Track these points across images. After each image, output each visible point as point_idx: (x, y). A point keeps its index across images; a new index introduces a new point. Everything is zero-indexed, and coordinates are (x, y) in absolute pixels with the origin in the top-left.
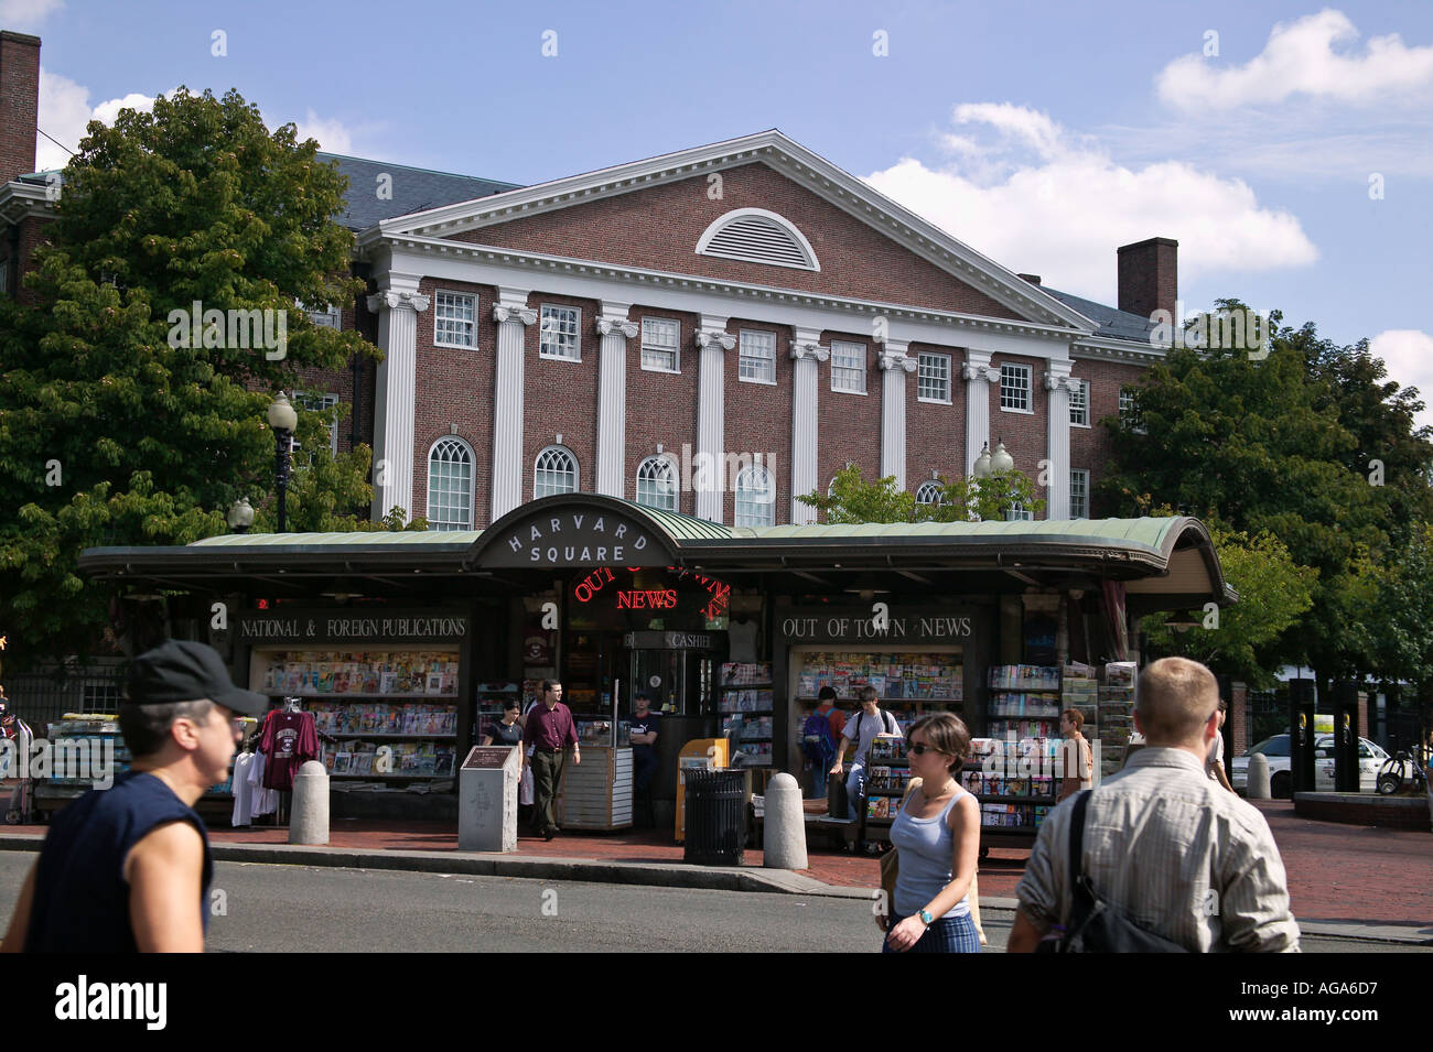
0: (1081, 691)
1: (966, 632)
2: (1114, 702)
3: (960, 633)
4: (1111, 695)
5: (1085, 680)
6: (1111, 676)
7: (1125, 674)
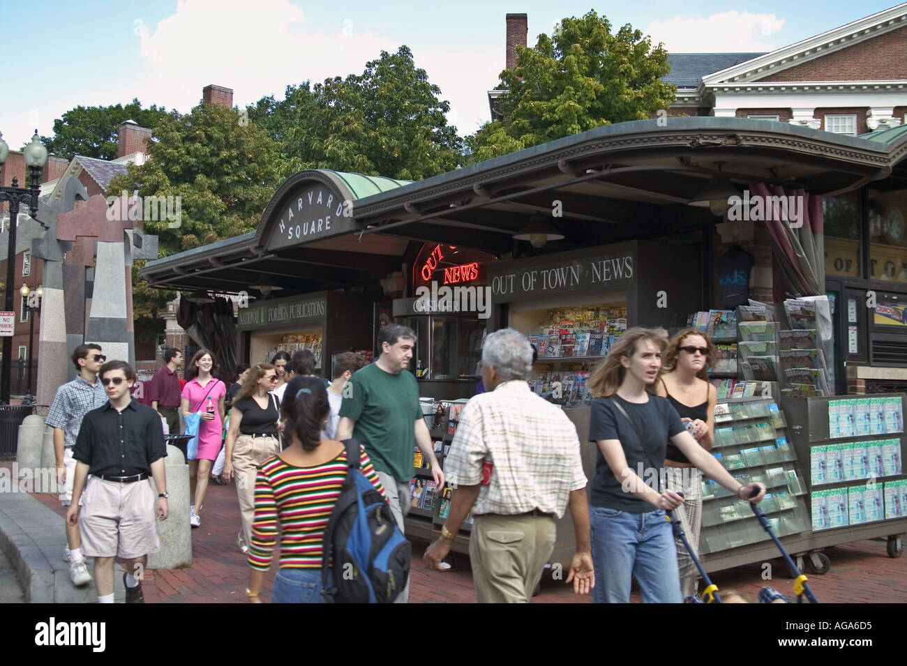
0: (761, 337)
1: (629, 273)
2: (799, 350)
3: (623, 275)
4: (795, 341)
5: (764, 323)
6: (792, 315)
7: (808, 312)
